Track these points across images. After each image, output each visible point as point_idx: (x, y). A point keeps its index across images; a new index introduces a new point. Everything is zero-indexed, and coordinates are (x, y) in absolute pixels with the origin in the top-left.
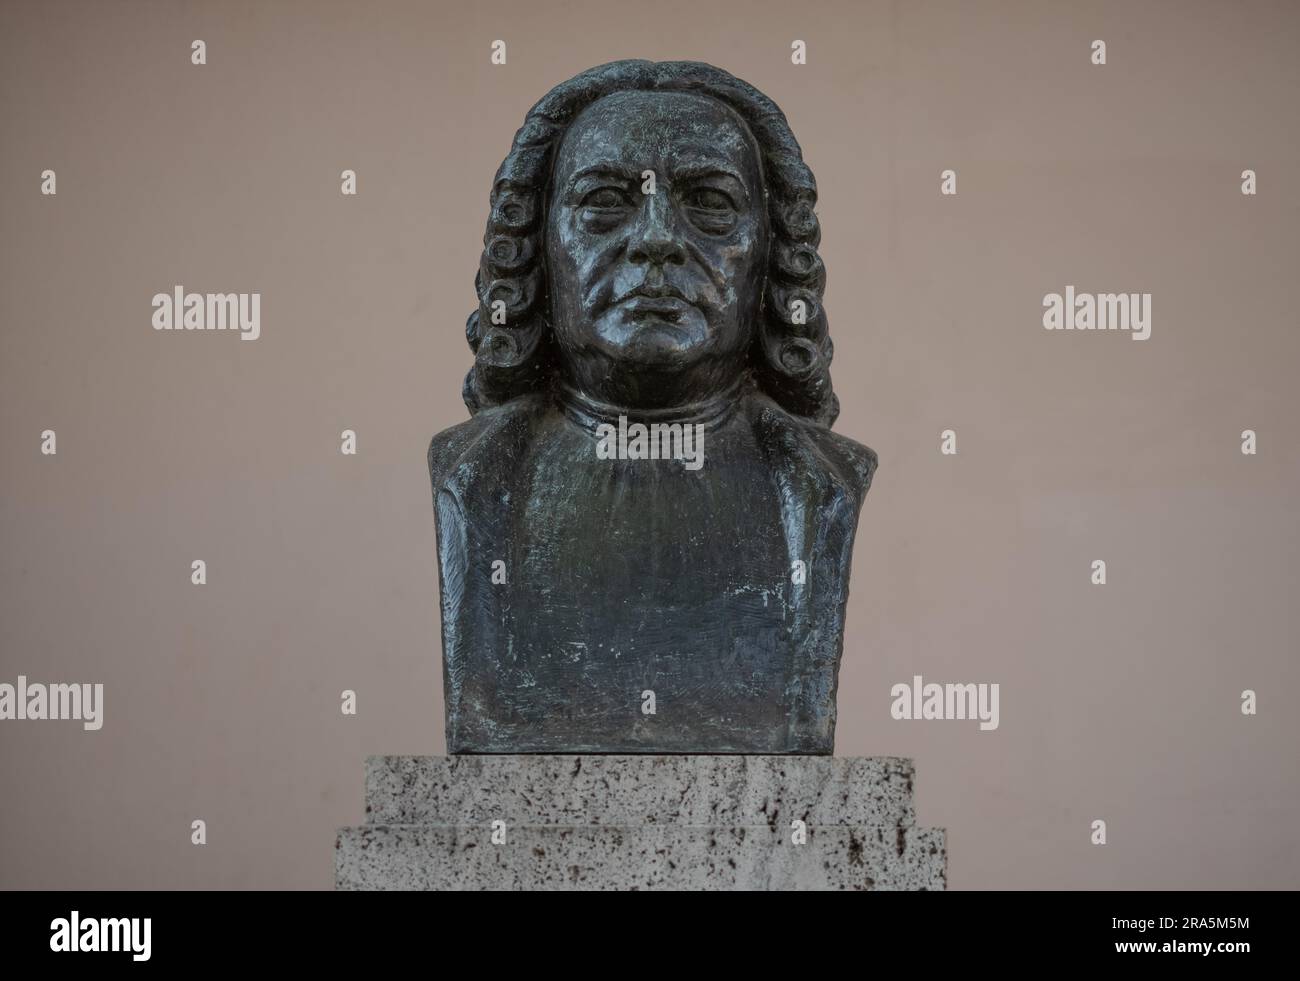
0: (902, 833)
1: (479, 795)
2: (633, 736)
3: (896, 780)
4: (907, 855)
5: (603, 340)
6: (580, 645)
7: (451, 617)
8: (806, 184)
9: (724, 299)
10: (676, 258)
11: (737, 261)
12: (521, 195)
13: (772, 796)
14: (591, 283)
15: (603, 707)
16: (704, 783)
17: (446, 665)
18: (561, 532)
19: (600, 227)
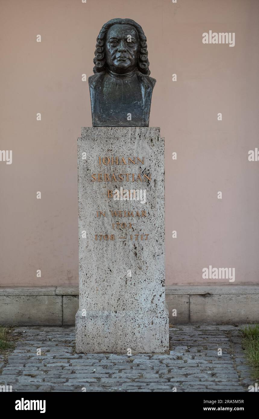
0: (158, 138)
1: (98, 133)
2: (120, 124)
3: (157, 130)
4: (159, 141)
5: (114, 64)
6: (112, 110)
7: (93, 106)
8: (145, 39)
9: (132, 57)
10: (125, 52)
11: (134, 52)
12: (101, 40)
13: (140, 133)
14: (112, 55)
15: (115, 120)
16: (130, 131)
17: (92, 113)
18: (109, 93)
19: (114, 47)
